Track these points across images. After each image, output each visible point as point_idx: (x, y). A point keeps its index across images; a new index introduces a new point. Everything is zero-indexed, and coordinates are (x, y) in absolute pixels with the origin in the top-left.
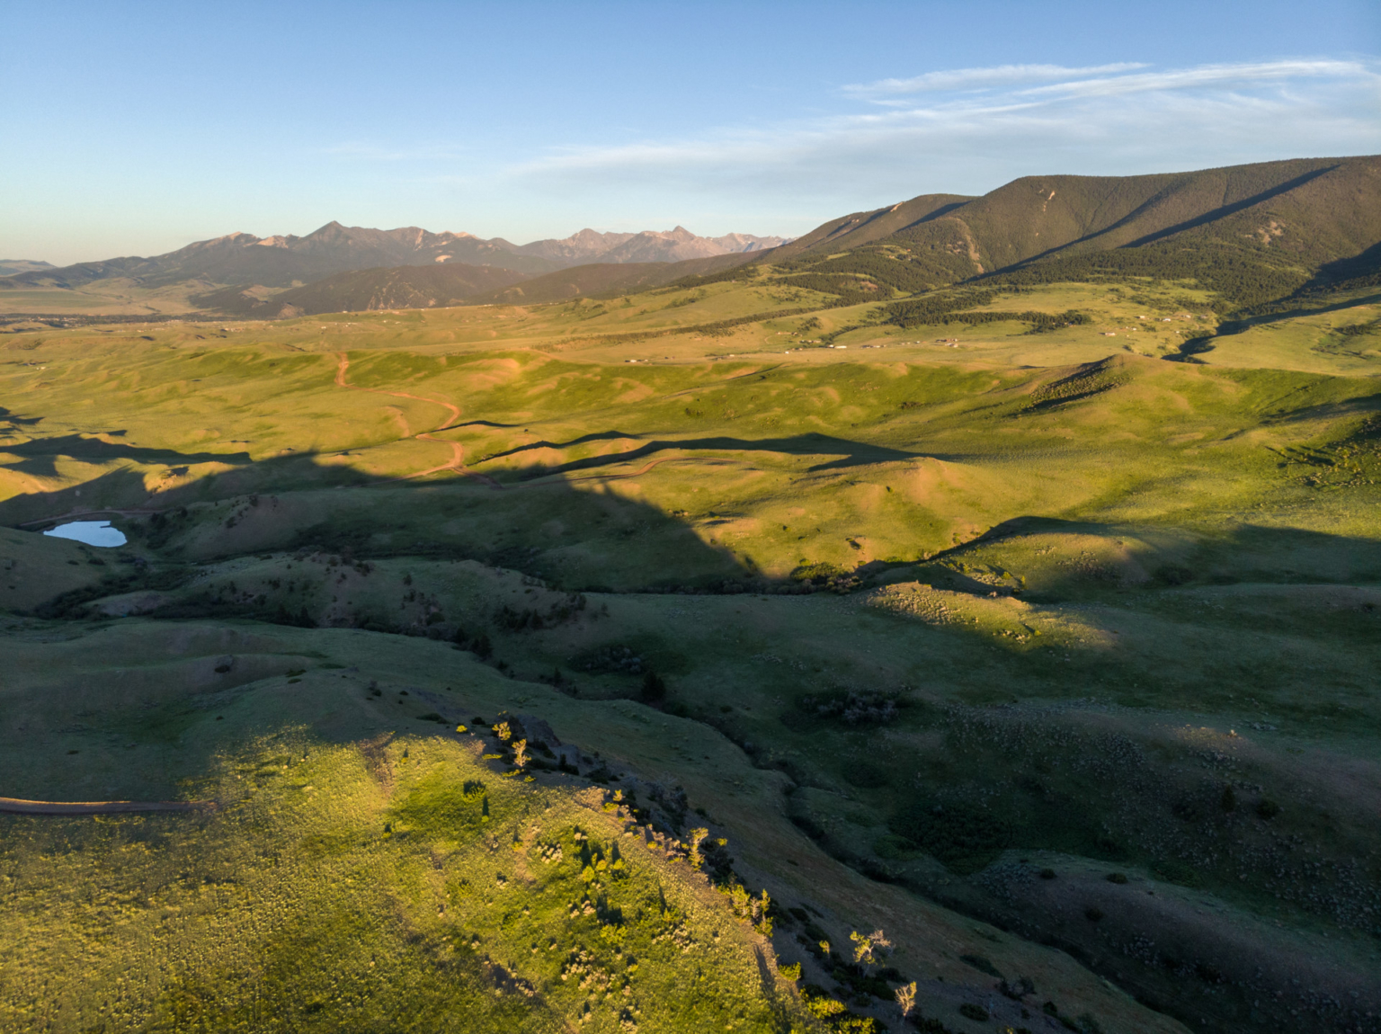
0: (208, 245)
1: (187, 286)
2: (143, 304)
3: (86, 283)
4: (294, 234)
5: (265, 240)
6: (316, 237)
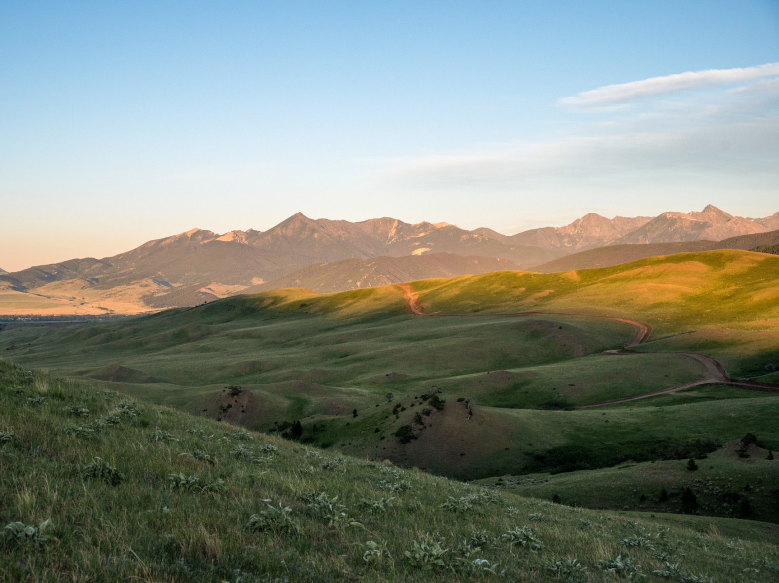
0: (163, 243)
1: (142, 286)
2: (96, 305)
3: (40, 286)
4: (255, 229)
5: (224, 235)
6: (279, 231)
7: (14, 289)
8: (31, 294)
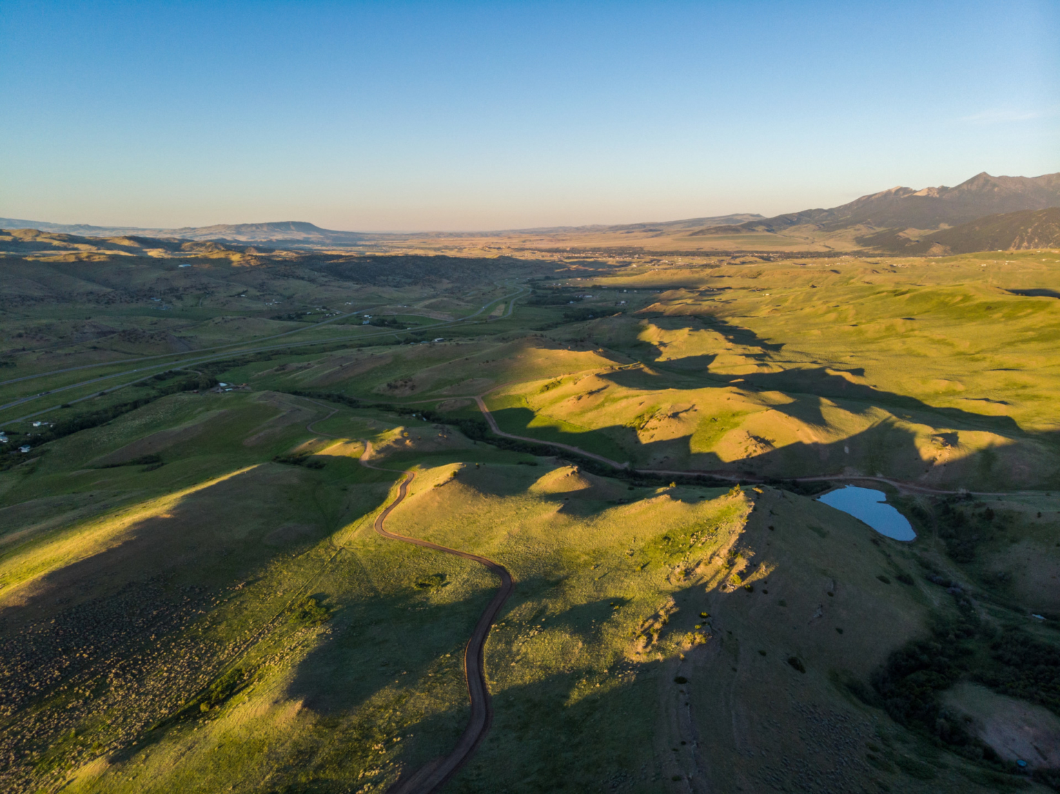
0: (873, 197)
1: (855, 230)
2: (822, 244)
3: (785, 229)
4: (945, 185)
5: (920, 191)
6: (965, 187)
7: (768, 231)
8: (779, 235)
